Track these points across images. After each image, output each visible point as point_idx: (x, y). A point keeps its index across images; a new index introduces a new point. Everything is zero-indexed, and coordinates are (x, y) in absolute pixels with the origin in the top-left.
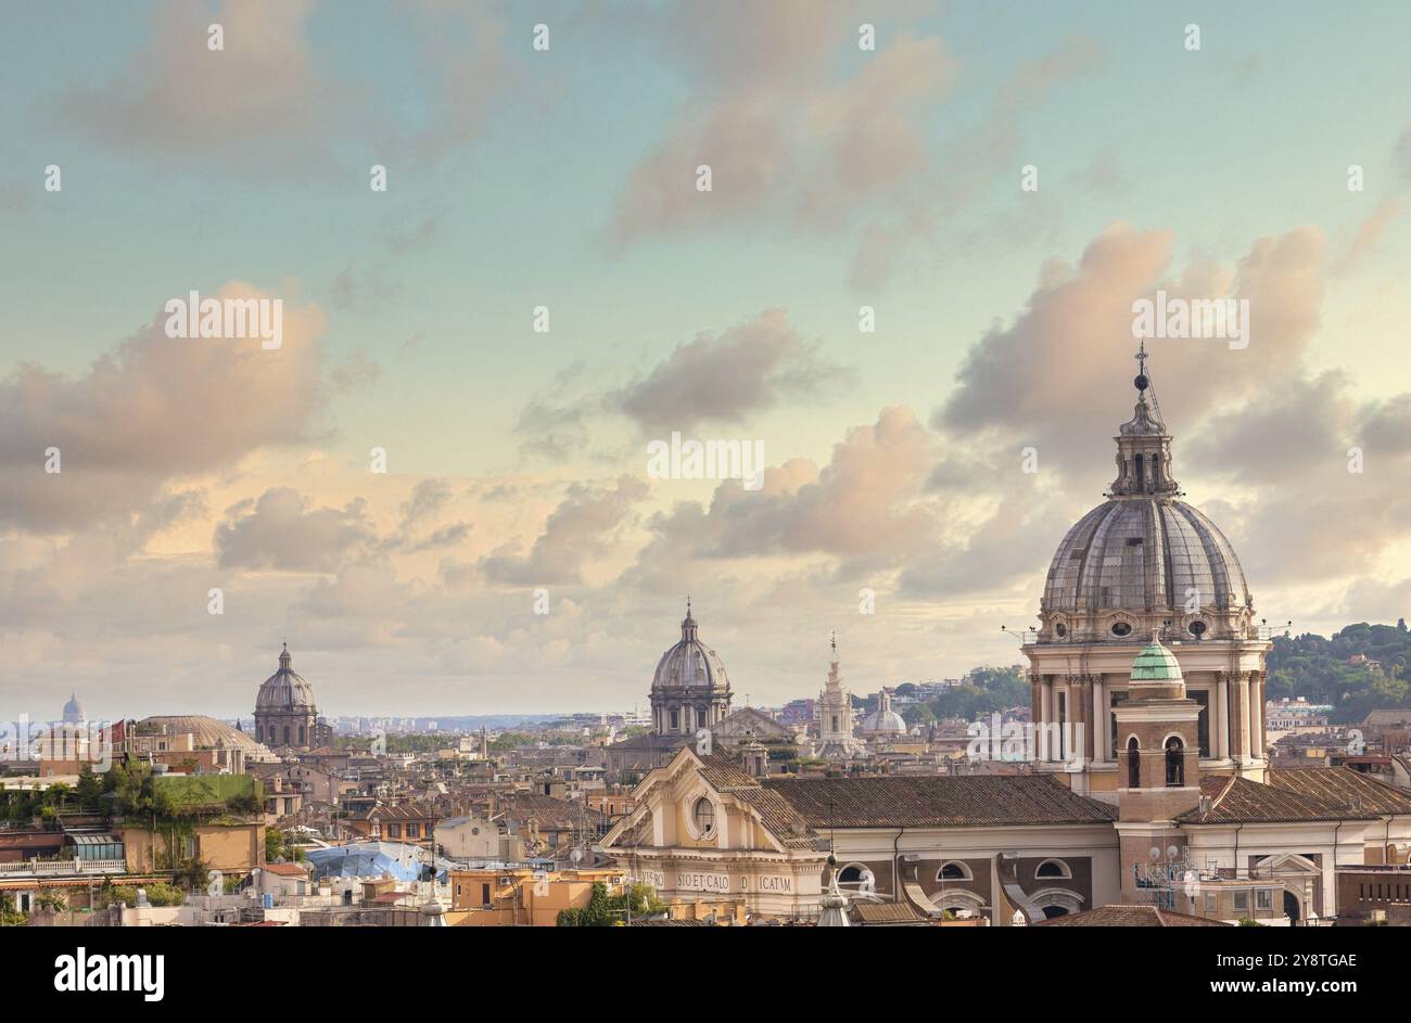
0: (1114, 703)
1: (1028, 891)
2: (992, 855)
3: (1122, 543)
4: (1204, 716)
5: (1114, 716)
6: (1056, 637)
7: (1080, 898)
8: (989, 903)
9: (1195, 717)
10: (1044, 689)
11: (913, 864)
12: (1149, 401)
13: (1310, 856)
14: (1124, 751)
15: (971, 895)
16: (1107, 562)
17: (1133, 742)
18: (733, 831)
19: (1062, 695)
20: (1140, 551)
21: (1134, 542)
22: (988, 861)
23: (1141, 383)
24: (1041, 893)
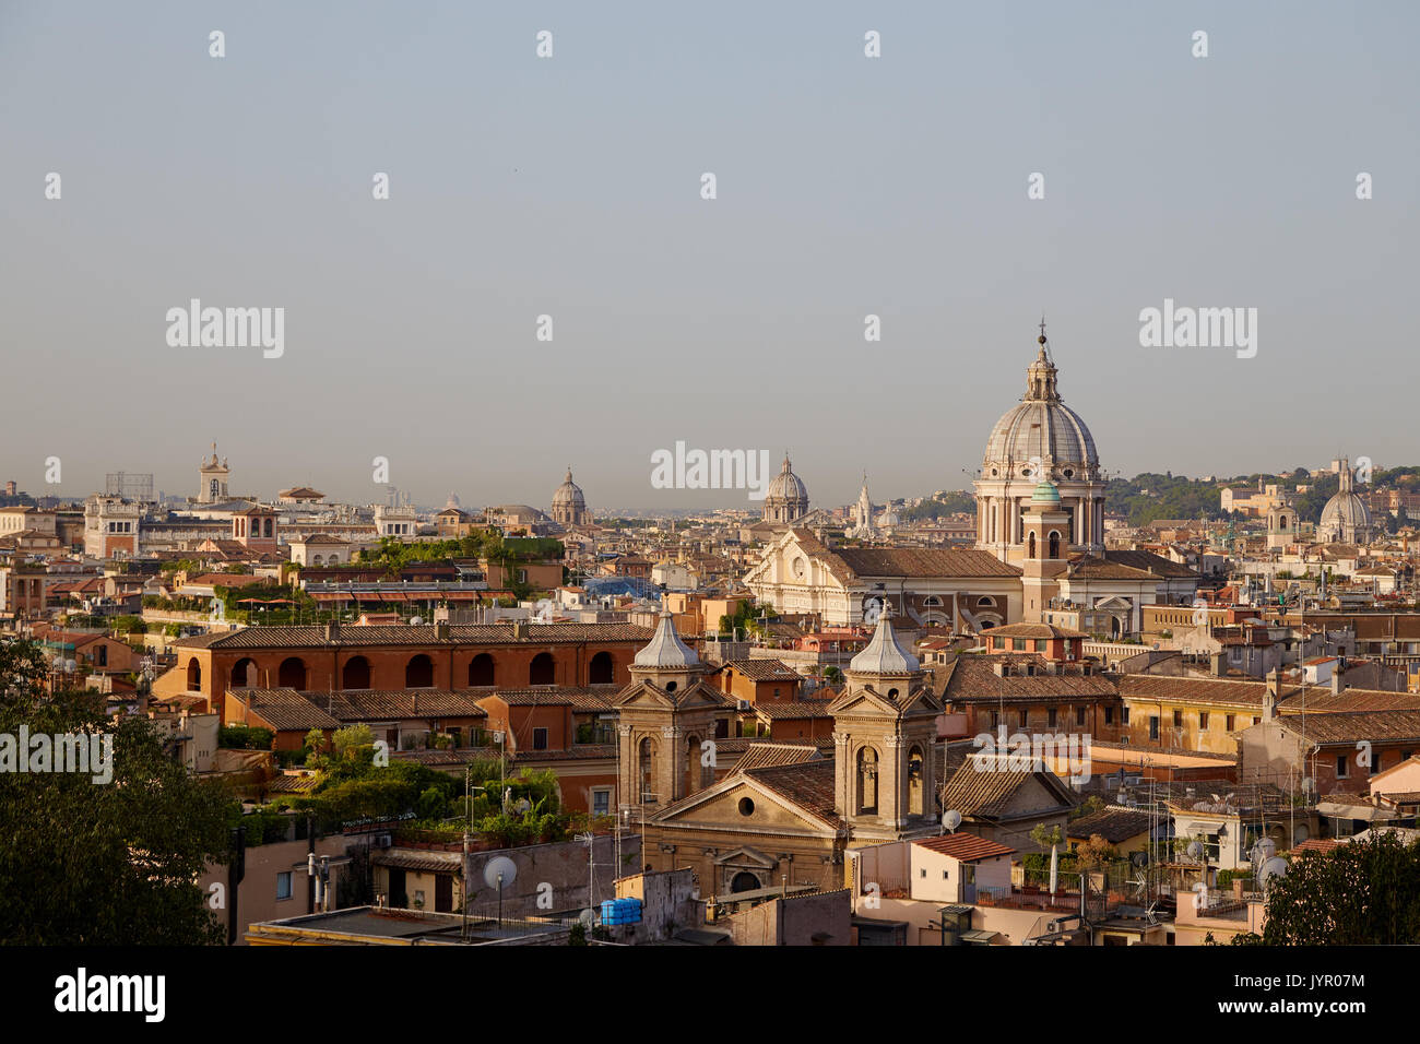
0: (1022, 513)
1: (973, 612)
2: (954, 593)
3: (1029, 426)
4: (1071, 521)
5: (1022, 520)
6: (991, 476)
7: (1001, 617)
8: (951, 619)
9: (1066, 521)
10: (985, 503)
11: (911, 597)
12: (1046, 350)
13: (1126, 598)
14: (1027, 539)
15: (943, 614)
16: (1020, 436)
17: (1032, 534)
18: (815, 576)
19: (994, 508)
20: (1038, 430)
21: (1035, 426)
22: (951, 596)
23: (1043, 340)
24: (979, 615)
